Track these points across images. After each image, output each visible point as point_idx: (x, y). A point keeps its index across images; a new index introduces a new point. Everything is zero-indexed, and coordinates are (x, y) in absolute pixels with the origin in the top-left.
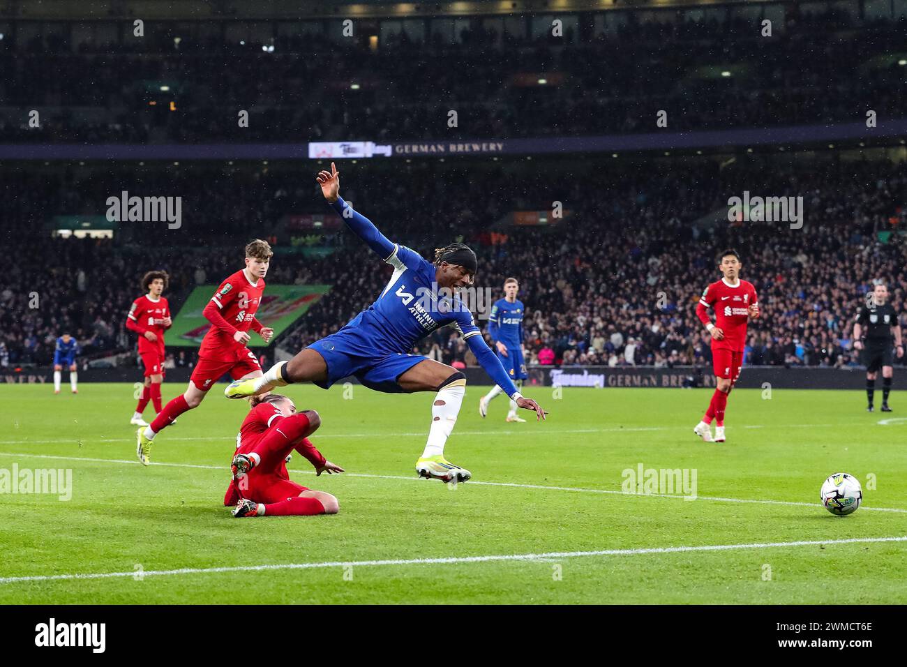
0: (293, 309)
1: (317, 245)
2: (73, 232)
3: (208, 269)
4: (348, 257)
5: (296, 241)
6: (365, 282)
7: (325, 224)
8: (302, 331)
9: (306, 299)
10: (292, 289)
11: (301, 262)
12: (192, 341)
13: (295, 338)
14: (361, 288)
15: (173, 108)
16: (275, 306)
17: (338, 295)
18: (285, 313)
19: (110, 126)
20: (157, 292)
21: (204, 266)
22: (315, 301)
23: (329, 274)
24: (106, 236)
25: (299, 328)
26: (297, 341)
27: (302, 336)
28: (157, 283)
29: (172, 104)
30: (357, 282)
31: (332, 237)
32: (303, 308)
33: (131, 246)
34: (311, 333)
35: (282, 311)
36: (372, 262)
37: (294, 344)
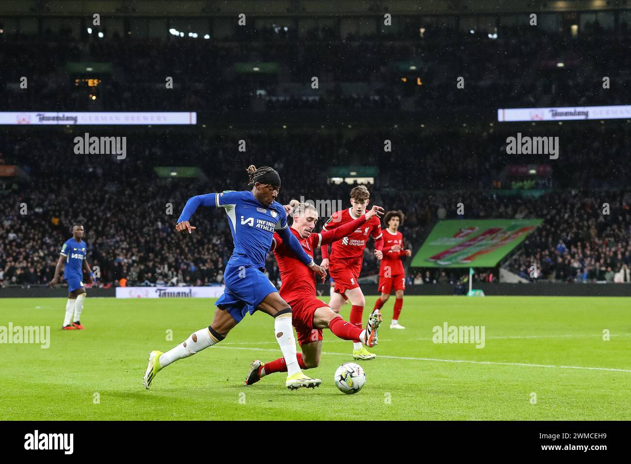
0: (514, 238)
1: (532, 188)
2: (344, 179)
3: (447, 207)
4: (556, 197)
5: (516, 185)
6: (569, 217)
7: (538, 172)
8: (520, 255)
9: (524, 230)
10: (513, 222)
11: (519, 201)
12: (435, 263)
13: (516, 260)
14: (567, 221)
15: (419, 83)
16: (499, 236)
17: (548, 227)
18: (508, 241)
19: (371, 98)
20: (394, 227)
21: (444, 206)
22: (531, 231)
23: (542, 210)
24: (369, 183)
25: (519, 253)
26: (517, 263)
27: (521, 258)
28: (394, 220)
29: (419, 80)
30: (563, 217)
31: (543, 182)
32: (521, 237)
33: (387, 189)
34: (528, 256)
35: (506, 239)
36: (575, 201)
37: (515, 265)
